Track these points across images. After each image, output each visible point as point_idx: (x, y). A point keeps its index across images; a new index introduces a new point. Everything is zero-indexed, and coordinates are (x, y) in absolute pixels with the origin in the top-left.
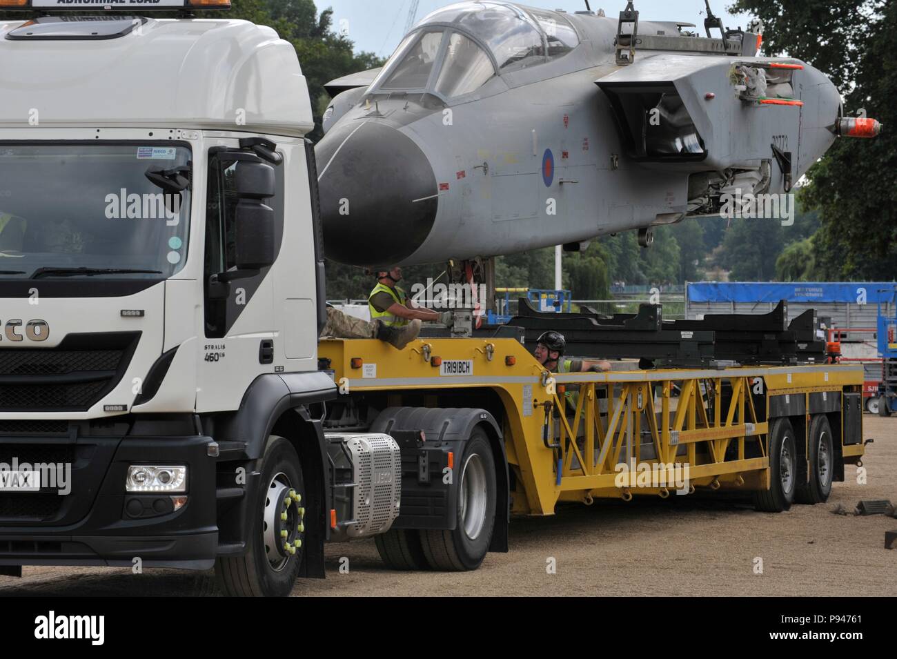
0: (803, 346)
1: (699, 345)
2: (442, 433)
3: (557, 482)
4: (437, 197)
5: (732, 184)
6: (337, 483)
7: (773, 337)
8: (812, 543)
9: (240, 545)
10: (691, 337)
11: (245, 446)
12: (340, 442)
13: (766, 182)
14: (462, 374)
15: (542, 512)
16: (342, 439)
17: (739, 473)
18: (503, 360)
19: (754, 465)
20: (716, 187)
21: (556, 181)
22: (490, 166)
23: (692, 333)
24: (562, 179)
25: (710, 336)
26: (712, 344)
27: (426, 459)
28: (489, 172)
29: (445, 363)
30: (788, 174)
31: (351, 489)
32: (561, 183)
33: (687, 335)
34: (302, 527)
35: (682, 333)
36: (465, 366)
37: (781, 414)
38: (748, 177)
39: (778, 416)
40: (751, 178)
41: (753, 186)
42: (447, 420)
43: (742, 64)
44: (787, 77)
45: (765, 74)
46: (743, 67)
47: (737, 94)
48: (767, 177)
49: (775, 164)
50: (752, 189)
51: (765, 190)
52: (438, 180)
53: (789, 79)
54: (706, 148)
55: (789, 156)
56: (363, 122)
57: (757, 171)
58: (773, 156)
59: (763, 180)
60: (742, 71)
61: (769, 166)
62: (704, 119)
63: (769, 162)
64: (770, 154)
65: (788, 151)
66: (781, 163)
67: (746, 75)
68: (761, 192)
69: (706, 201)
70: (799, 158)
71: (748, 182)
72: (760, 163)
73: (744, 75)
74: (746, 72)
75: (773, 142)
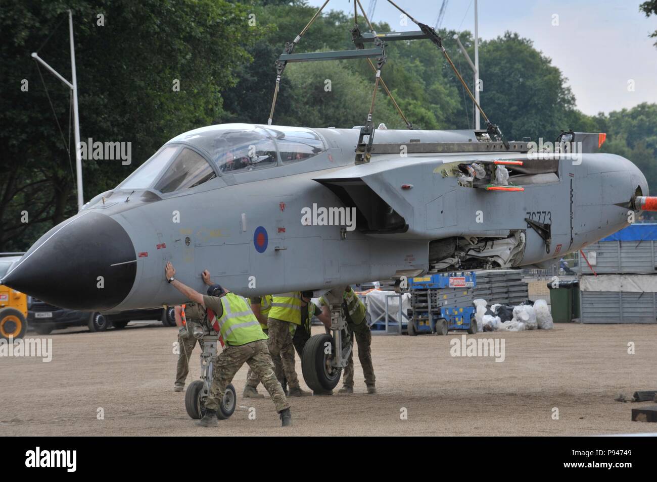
4: (136, 262)
5: (492, 248)
8: (582, 418)
13: (522, 246)
20: (477, 250)
21: (270, 248)
22: (192, 238)
24: (278, 247)
28: (192, 243)
30: (548, 240)
32: (276, 250)
38: (504, 242)
40: (508, 244)
41: (510, 249)
43: (473, 162)
44: (550, 169)
45: (506, 167)
46: (473, 164)
47: (462, 183)
48: (521, 242)
49: (531, 232)
50: (509, 252)
51: (521, 252)
52: (138, 251)
53: (555, 171)
54: (407, 223)
55: (548, 227)
56: (88, 212)
57: (509, 237)
58: (528, 227)
59: (519, 245)
60: (469, 167)
61: (523, 235)
62: (403, 202)
63: (524, 231)
64: (524, 225)
65: (550, 223)
66: (540, 232)
67: (473, 170)
68: (517, 254)
69: (455, 260)
70: (572, 228)
71: (506, 247)
72: (508, 233)
73: (471, 170)
74: (474, 168)
75: (527, 216)
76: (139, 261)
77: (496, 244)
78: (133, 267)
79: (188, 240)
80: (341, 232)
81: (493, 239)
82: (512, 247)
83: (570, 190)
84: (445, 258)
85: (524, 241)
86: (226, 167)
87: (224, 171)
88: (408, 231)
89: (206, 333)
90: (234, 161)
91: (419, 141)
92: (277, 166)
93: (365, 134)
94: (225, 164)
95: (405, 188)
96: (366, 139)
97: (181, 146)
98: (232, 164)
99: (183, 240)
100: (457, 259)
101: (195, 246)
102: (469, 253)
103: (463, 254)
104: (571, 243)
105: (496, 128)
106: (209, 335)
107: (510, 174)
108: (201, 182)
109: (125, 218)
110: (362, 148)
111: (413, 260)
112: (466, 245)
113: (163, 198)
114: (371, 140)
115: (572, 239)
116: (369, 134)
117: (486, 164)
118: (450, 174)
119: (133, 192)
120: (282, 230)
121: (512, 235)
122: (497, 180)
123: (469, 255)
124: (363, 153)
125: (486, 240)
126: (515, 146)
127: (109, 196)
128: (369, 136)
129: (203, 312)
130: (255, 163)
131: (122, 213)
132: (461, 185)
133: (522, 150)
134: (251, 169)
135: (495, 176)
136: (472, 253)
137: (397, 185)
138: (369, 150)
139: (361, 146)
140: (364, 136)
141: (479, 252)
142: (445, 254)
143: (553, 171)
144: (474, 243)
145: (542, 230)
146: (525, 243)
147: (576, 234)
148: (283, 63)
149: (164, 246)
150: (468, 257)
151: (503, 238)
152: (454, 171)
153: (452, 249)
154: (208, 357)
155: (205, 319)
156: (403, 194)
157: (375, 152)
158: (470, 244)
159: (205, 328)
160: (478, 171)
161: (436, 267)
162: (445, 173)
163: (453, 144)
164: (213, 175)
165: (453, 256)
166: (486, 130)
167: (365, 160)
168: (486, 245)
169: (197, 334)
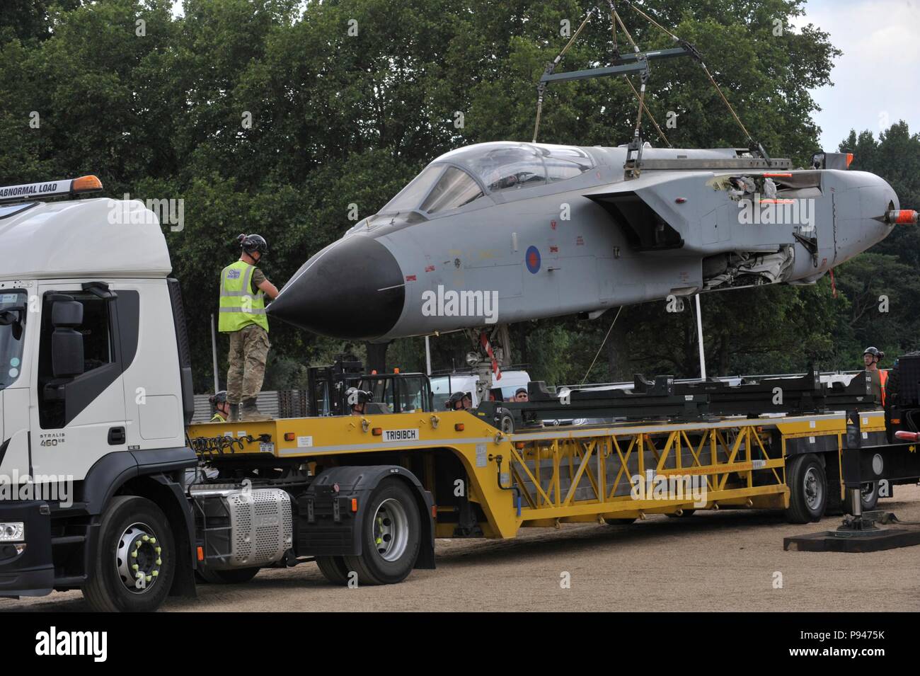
0: (860, 399)
1: (698, 405)
2: (355, 485)
3: (518, 514)
4: (404, 286)
5: (762, 263)
6: (207, 528)
7: (809, 394)
9: (82, 577)
10: (691, 399)
11: (86, 506)
12: (219, 497)
13: (791, 261)
14: (407, 439)
15: (501, 537)
16: (219, 496)
17: (748, 497)
18: (454, 427)
19: (767, 490)
20: (748, 266)
21: (543, 269)
22: (461, 260)
23: (692, 396)
24: (552, 267)
25: (704, 398)
26: (706, 404)
27: (338, 504)
28: (462, 264)
29: (388, 432)
30: (815, 254)
31: (230, 531)
32: (549, 270)
33: (689, 398)
34: (159, 561)
35: (686, 396)
36: (410, 434)
37: (804, 451)
38: (774, 257)
39: (799, 452)
41: (779, 264)
42: (362, 475)
43: (742, 175)
44: (813, 183)
45: (773, 182)
46: (743, 178)
47: (733, 197)
48: (791, 257)
49: (799, 246)
50: (778, 267)
51: (791, 267)
52: (405, 274)
53: (818, 185)
54: (682, 238)
55: (814, 240)
56: (352, 235)
57: (778, 252)
58: (796, 242)
59: (788, 260)
60: (739, 180)
61: (791, 249)
62: (677, 217)
63: (792, 245)
64: (792, 240)
65: (815, 237)
66: (807, 247)
67: (743, 184)
68: (787, 268)
69: (728, 277)
70: (835, 242)
71: (775, 262)
72: (777, 247)
73: (741, 184)
74: (743, 181)
75: (795, 231)
76: (408, 285)
77: (766, 260)
78: (402, 290)
79: (457, 262)
80: (614, 250)
81: (762, 254)
82: (782, 262)
83: (832, 205)
84: (718, 275)
85: (793, 256)
86: (493, 187)
87: (491, 190)
88: (684, 247)
89: (481, 360)
90: (501, 180)
91: (686, 157)
92: (546, 183)
93: (633, 150)
94: (492, 185)
95: (679, 202)
96: (634, 155)
97: (445, 165)
98: (499, 183)
99: (453, 261)
100: (729, 276)
101: (465, 268)
102: (740, 269)
103: (734, 270)
104: (835, 257)
105: (758, 145)
106: (484, 361)
107: (778, 188)
108: (467, 202)
109: (390, 240)
110: (631, 164)
111: (687, 277)
112: (737, 262)
113: (429, 218)
114: (640, 155)
115: (836, 253)
116: (637, 150)
117: (755, 177)
118: (721, 187)
119: (399, 213)
120: (554, 249)
121: (782, 249)
122: (766, 194)
123: (740, 271)
124: (633, 168)
125: (757, 255)
126: (776, 163)
127: (372, 220)
128: (637, 151)
129: (477, 338)
130: (523, 182)
131: (388, 235)
132: (732, 199)
133: (783, 167)
134: (519, 187)
135: (764, 190)
136: (742, 269)
137: (670, 199)
138: (638, 166)
139: (630, 161)
140: (632, 152)
141: (750, 268)
142: (718, 271)
143: (815, 185)
144: (745, 258)
145: (809, 244)
146: (794, 258)
147: (839, 248)
148: (545, 84)
149: (432, 268)
150: (739, 273)
151: (773, 253)
152: (725, 184)
153: (724, 266)
154: (484, 384)
155: (479, 345)
156: (677, 208)
157: (644, 168)
158: (742, 260)
159: (479, 354)
160: (748, 184)
161: (709, 284)
162: (716, 186)
163: (719, 160)
164: (482, 194)
165: (725, 273)
166: (747, 149)
167: (635, 175)
168: (756, 261)
169: (472, 362)
